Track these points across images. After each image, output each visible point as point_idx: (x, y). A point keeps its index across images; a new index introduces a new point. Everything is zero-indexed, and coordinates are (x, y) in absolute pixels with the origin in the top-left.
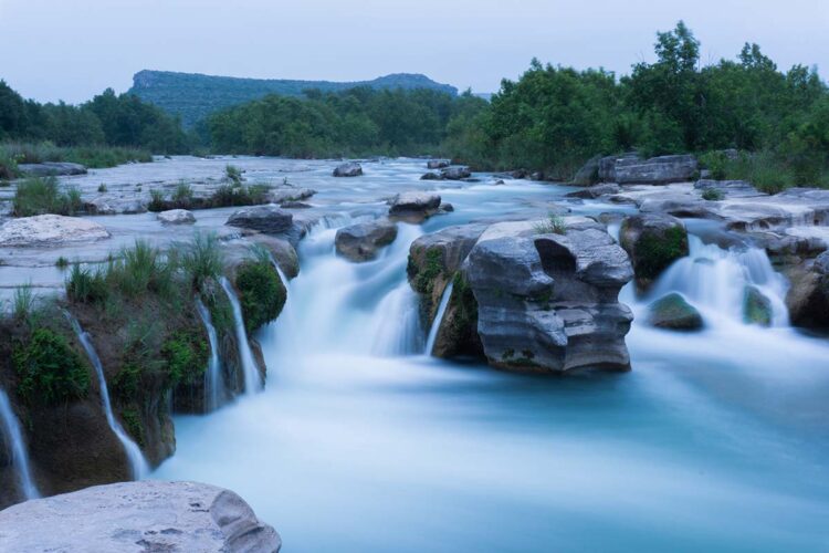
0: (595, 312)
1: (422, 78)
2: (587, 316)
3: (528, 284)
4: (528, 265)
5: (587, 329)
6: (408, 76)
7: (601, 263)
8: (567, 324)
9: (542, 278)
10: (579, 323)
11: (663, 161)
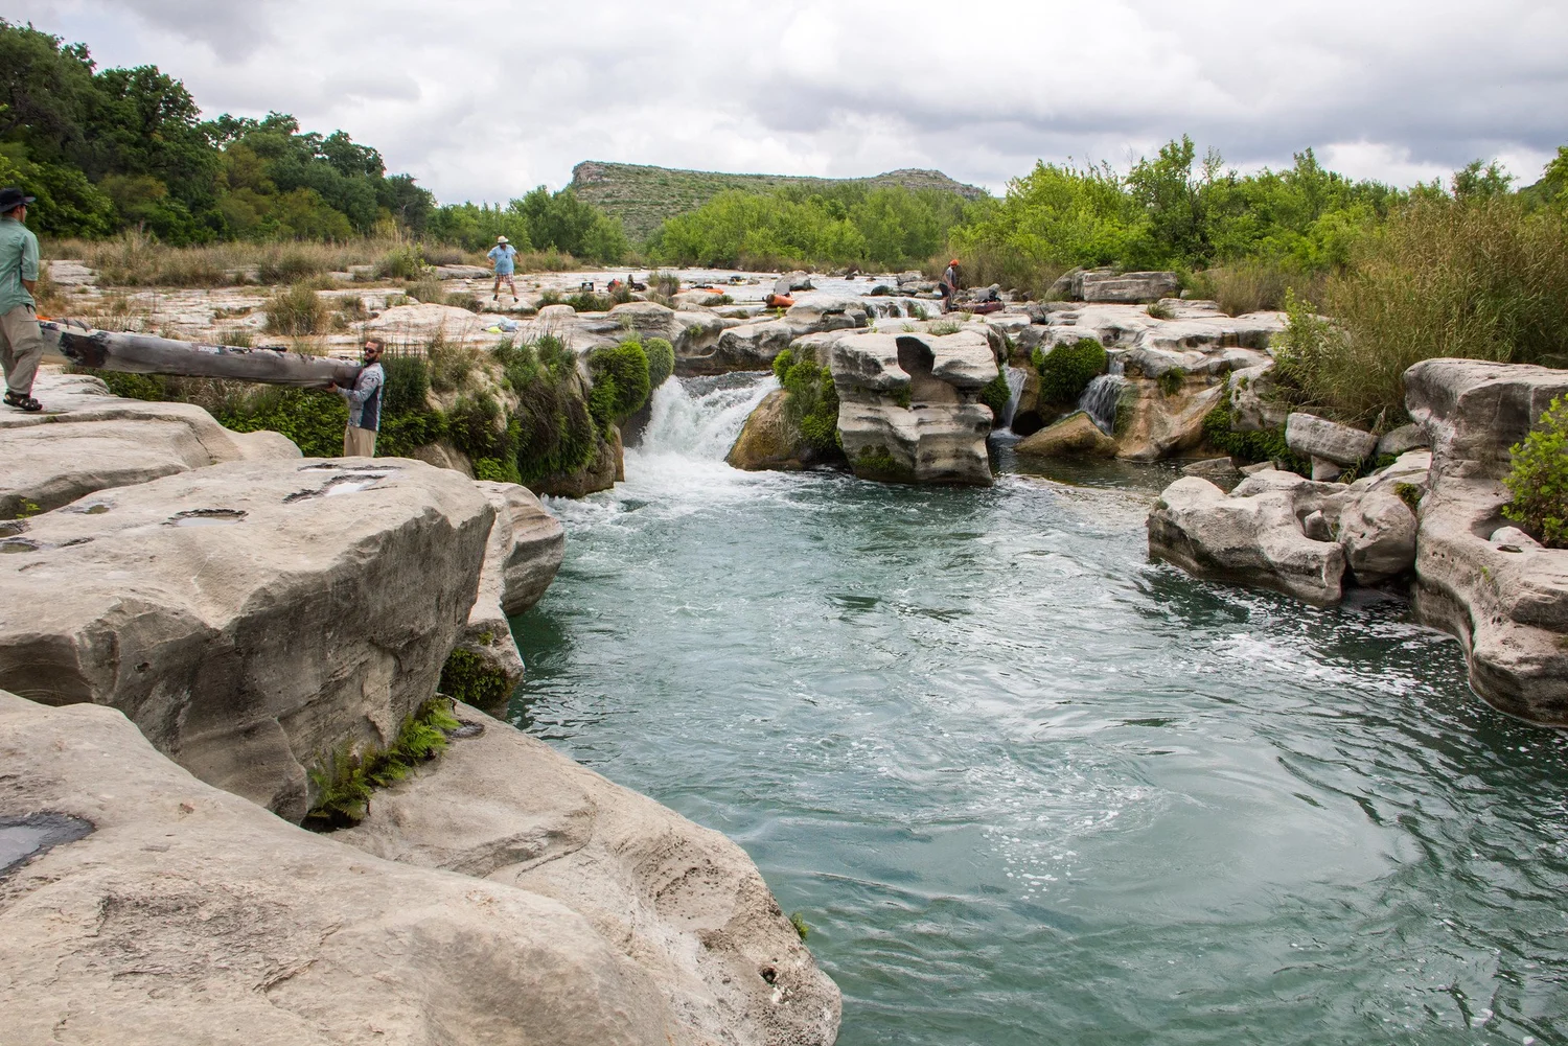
0: (955, 412)
1: (937, 176)
2: (946, 416)
3: (879, 378)
4: (880, 360)
5: (946, 429)
6: (921, 173)
7: (960, 362)
8: (921, 423)
9: (896, 372)
10: (938, 422)
11: (1137, 277)
